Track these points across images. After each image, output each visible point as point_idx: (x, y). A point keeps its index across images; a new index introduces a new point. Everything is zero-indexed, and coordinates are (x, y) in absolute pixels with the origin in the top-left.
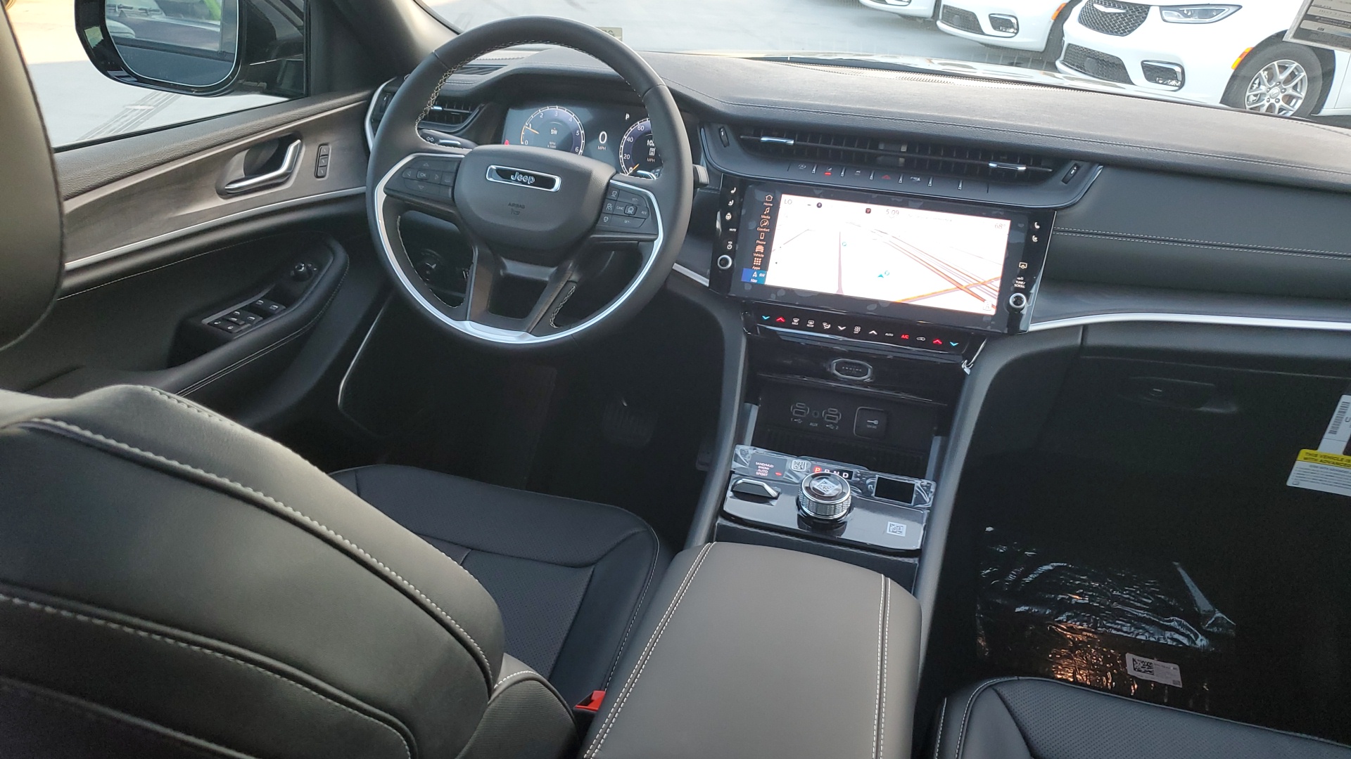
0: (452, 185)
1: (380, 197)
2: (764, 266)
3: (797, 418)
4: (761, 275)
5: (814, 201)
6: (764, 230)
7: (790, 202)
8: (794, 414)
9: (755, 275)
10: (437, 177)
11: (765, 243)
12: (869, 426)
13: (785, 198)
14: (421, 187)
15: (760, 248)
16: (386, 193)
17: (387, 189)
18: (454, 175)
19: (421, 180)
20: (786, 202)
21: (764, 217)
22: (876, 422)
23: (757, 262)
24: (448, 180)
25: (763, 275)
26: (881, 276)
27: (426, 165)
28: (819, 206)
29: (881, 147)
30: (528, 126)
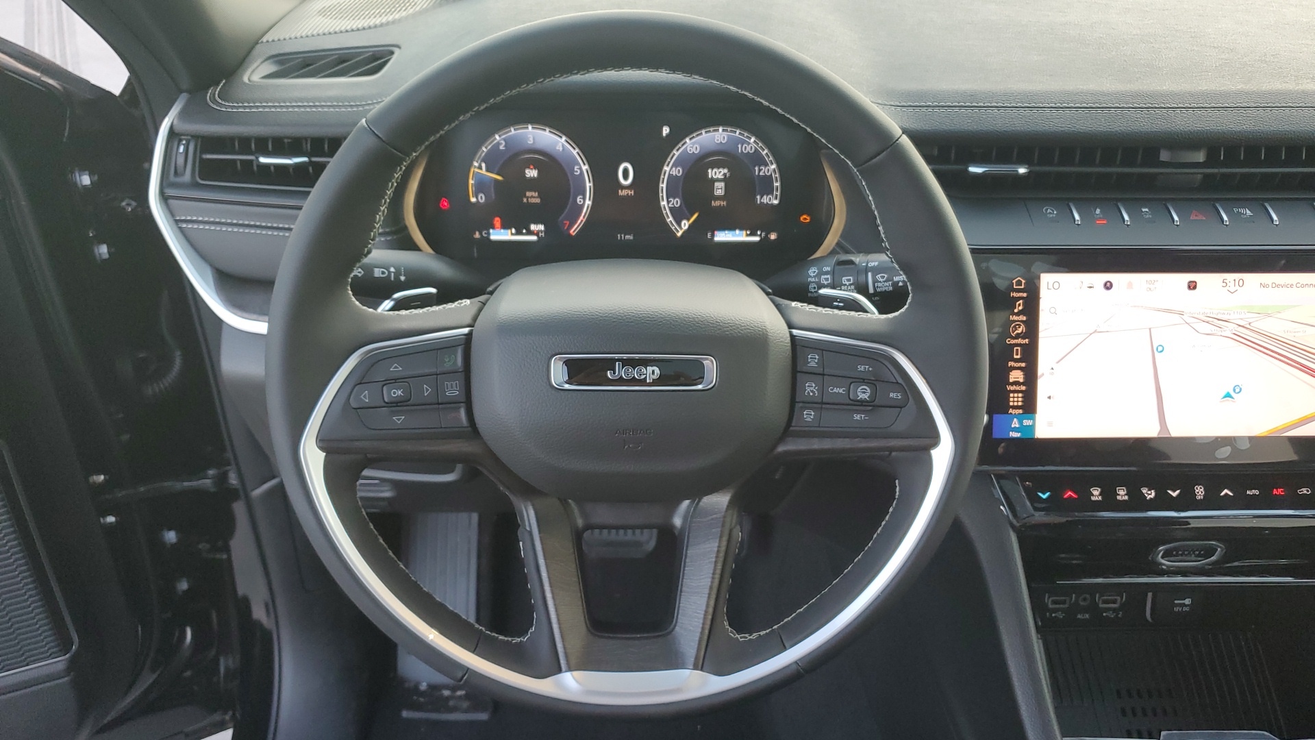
0: (463, 399)
1: (313, 459)
2: (1029, 406)
3: (1056, 611)
4: (1027, 422)
5: (1099, 278)
6: (1020, 341)
7: (1056, 286)
8: (1050, 606)
9: (1015, 423)
10: (427, 390)
11: (1023, 365)
12: (1176, 609)
13: (1048, 281)
14: (399, 420)
15: (1016, 376)
16: (321, 448)
17: (324, 442)
18: (462, 376)
19: (396, 404)
20: (1050, 287)
21: (1015, 318)
22: (1188, 601)
23: (1016, 399)
24: (453, 390)
25: (1029, 423)
26: (1228, 396)
27: (396, 368)
28: (1108, 286)
29: (1164, 156)
30: (480, 168)
